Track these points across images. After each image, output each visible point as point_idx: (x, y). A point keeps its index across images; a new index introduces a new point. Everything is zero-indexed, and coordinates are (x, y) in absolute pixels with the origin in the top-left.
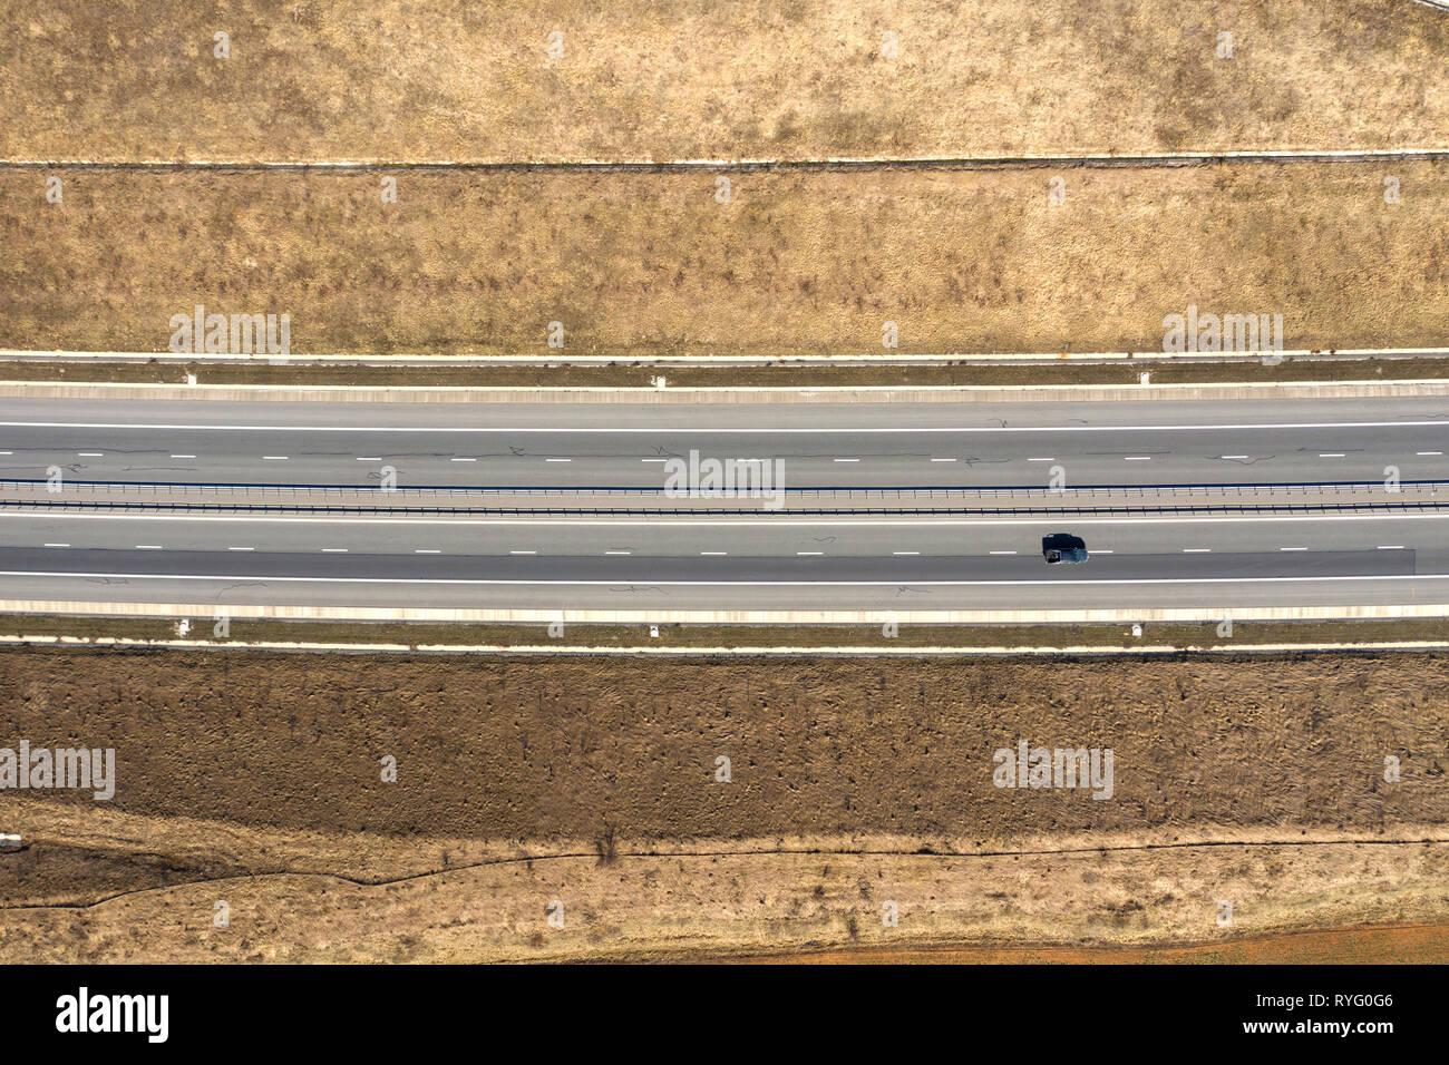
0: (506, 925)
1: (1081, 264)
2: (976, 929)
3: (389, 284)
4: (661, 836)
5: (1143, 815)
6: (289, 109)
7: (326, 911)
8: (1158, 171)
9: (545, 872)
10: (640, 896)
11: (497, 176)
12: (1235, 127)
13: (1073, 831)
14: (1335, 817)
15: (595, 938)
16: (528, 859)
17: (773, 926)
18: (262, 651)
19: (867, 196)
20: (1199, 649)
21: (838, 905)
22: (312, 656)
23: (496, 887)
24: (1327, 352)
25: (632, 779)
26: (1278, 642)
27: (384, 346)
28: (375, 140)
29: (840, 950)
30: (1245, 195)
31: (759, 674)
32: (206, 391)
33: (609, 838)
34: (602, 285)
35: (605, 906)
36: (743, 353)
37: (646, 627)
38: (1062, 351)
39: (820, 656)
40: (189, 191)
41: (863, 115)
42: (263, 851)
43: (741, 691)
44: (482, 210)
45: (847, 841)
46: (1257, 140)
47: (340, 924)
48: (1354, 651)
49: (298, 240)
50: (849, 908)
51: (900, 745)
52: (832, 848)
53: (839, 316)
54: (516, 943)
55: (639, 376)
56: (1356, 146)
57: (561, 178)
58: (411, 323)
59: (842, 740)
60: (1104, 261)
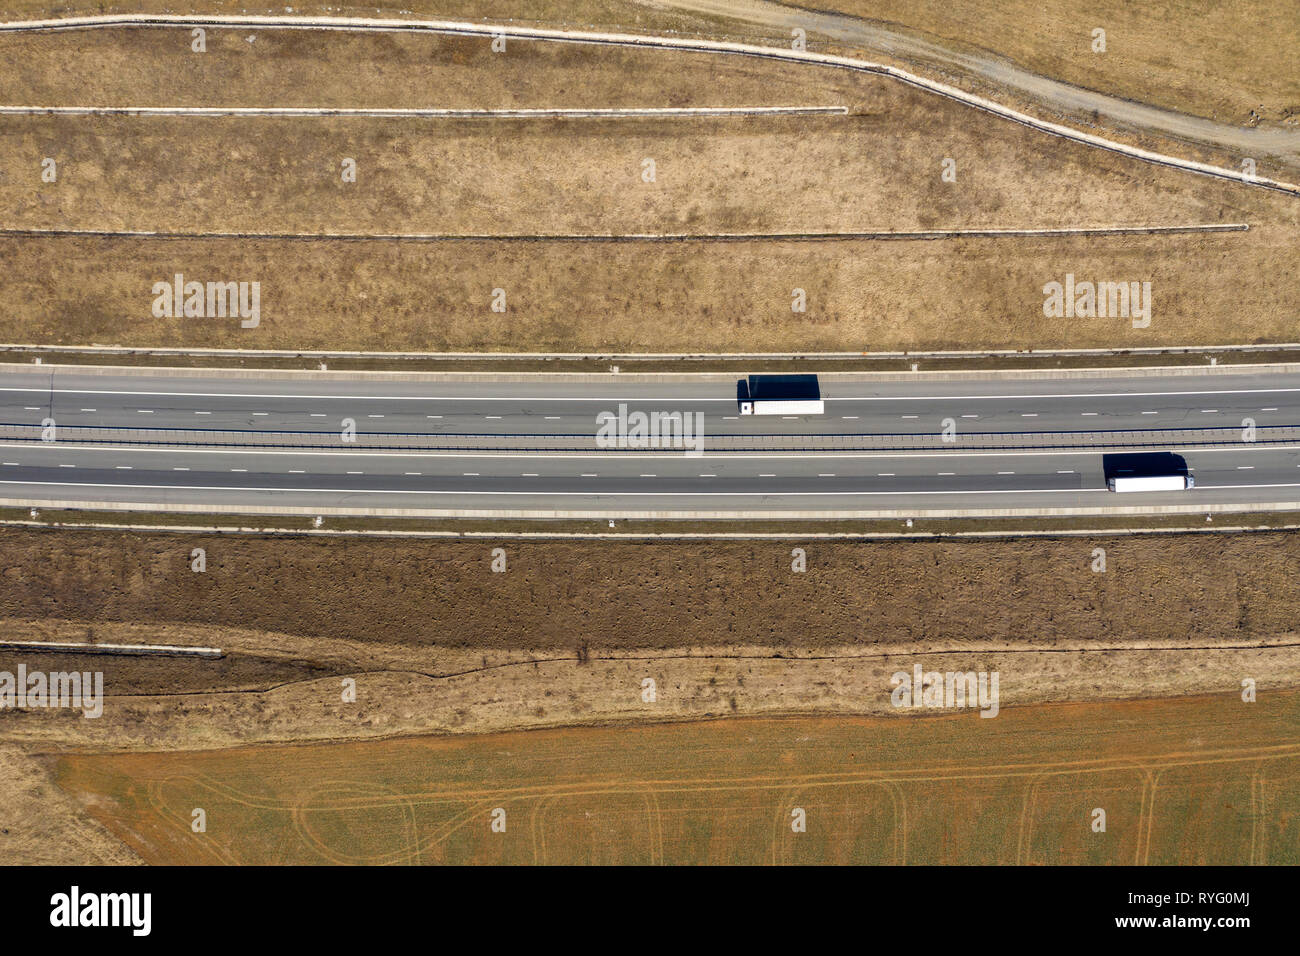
0: (521, 702)
1: (875, 298)
2: (809, 705)
3: (449, 309)
4: (616, 648)
5: (910, 634)
6: (389, 203)
7: (411, 694)
8: (920, 242)
9: (546, 670)
10: (604, 685)
11: (517, 244)
12: (967, 216)
13: (867, 644)
14: (1026, 635)
15: (576, 711)
16: (536, 662)
17: (685, 702)
18: (367, 536)
19: (743, 257)
20: (948, 535)
21: (725, 690)
22: (398, 539)
23: (515, 679)
24: (1027, 352)
25: (598, 613)
26: (996, 530)
27: (445, 347)
28: (442, 221)
29: (725, 719)
30: (973, 257)
31: (677, 550)
32: (333, 374)
33: (585, 648)
34: (580, 310)
35: (582, 690)
36: (667, 352)
37: (606, 521)
38: (864, 350)
39: (714, 539)
40: (326, 252)
41: (740, 208)
42: (372, 658)
43: (665, 560)
44: (507, 264)
45: (730, 650)
46: (980, 223)
47: (420, 702)
48: (1043, 536)
49: (392, 282)
50: (731, 691)
51: (763, 593)
52: (721, 654)
53: (726, 329)
54: (527, 714)
55: (602, 366)
56: (1040, 227)
57: (556, 245)
58: (461, 332)
59: (728, 590)
60: (887, 296)
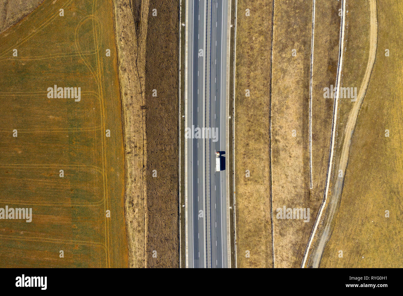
0: (129, 88)
1: (252, 196)
2: (129, 176)
3: (249, 66)
4: (146, 118)
5: (150, 206)
6: (283, 46)
7: (131, 54)
8: (269, 210)
9: (139, 96)
10: (135, 114)
11: (269, 87)
12: (278, 225)
13: (147, 193)
14: (149, 243)
15: (127, 105)
16: (141, 93)
17: (129, 138)
18: (179, 40)
19: (264, 156)
20: (180, 218)
21: (133, 150)
22: (178, 50)
23: (136, 87)
24: (236, 243)
25: (156, 112)
26: (181, 233)
27: (237, 65)
28: (277, 63)
29: (124, 150)
30: (265, 226)
31: (176, 136)
32: (229, 29)
33: (146, 108)
34: (248, 107)
35: (133, 107)
36: (235, 133)
37: (184, 115)
38: (236, 192)
39: (179, 147)
40: (268, 26)
41: (280, 155)
42: (142, 42)
43: (173, 132)
44: (263, 84)
45: (146, 152)
46: (276, 229)
47: (128, 57)
48: (179, 248)
49: (258, 48)
50: (133, 152)
51: (163, 162)
52: (144, 149)
53: (242, 151)
54: (125, 90)
55: (231, 113)
56: (275, 248)
57: (268, 99)
58: (242, 70)
59: (164, 151)
60: (252, 200)
